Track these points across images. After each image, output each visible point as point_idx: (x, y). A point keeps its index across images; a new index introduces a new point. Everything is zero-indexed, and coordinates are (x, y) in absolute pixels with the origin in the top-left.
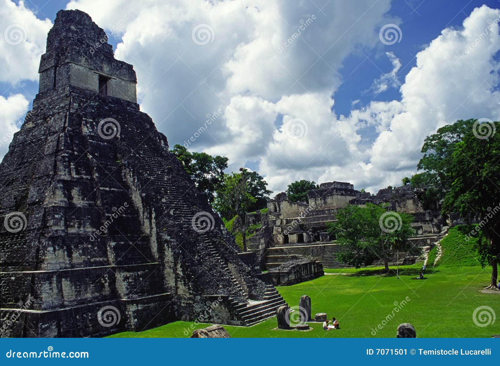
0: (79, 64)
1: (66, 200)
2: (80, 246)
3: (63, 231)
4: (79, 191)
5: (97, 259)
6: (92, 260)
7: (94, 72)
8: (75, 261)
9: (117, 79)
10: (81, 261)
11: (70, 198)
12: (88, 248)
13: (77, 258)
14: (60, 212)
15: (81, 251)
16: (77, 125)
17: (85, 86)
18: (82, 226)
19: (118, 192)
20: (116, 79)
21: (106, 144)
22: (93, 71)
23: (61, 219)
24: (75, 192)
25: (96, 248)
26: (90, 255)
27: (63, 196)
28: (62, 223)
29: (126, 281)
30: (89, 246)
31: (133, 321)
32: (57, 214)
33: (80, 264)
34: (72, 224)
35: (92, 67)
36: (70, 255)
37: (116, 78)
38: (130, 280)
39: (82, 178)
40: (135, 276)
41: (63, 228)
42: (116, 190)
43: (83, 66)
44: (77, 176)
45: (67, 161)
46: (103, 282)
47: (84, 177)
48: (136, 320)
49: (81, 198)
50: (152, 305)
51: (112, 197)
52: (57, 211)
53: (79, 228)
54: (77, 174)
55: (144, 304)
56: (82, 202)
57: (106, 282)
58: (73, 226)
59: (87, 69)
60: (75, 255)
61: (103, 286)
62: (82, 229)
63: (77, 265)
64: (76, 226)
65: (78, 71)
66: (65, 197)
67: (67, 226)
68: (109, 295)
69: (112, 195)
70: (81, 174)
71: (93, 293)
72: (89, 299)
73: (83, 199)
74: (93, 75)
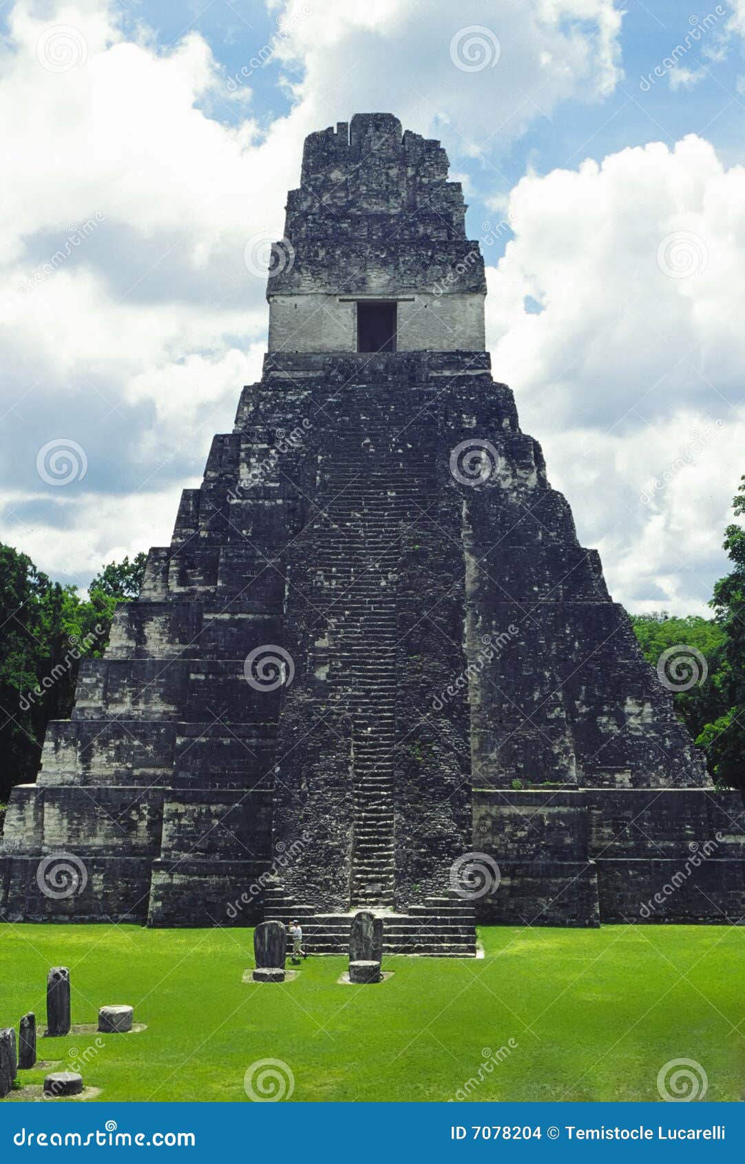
0: (295, 290)
1: (132, 644)
2: (114, 742)
3: (98, 710)
4: (164, 625)
5: (151, 771)
6: (136, 772)
7: (341, 300)
8: (95, 771)
9: (416, 297)
10: (110, 772)
11: (140, 638)
12: (132, 747)
13: (101, 765)
14: (97, 671)
15: (112, 753)
16: (230, 462)
17: (313, 344)
18: (141, 702)
19: (253, 622)
20: (413, 300)
21: (280, 502)
22: (337, 299)
23: (96, 686)
24: (153, 629)
25: (150, 748)
26: (133, 760)
27: (125, 636)
28: (98, 693)
29: (171, 822)
30: (136, 743)
31: (154, 905)
32: (89, 676)
33: (104, 778)
34: (117, 696)
35: (335, 290)
36: (86, 759)
37: (411, 297)
38: (184, 821)
39: (193, 592)
40: (200, 814)
41: (100, 704)
42: (250, 617)
43: (307, 295)
44: (182, 590)
45: (162, 558)
46: (135, 818)
47: (201, 589)
48: (159, 904)
49: (165, 639)
50: (214, 880)
51: (232, 635)
52: (89, 669)
53: (135, 703)
54: (181, 583)
55: (191, 875)
56: (168, 646)
57: (142, 818)
58: (120, 701)
59: (320, 297)
60: (98, 759)
61: (132, 826)
62: (142, 706)
63: (96, 779)
64: (127, 700)
65: (295, 311)
66: (130, 638)
67: (108, 701)
68: (144, 847)
69: (234, 630)
70: (193, 583)
71: (107, 836)
72: (94, 848)
73: (171, 641)
74: (338, 307)
